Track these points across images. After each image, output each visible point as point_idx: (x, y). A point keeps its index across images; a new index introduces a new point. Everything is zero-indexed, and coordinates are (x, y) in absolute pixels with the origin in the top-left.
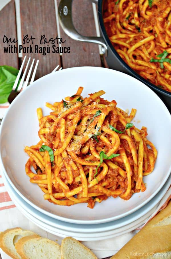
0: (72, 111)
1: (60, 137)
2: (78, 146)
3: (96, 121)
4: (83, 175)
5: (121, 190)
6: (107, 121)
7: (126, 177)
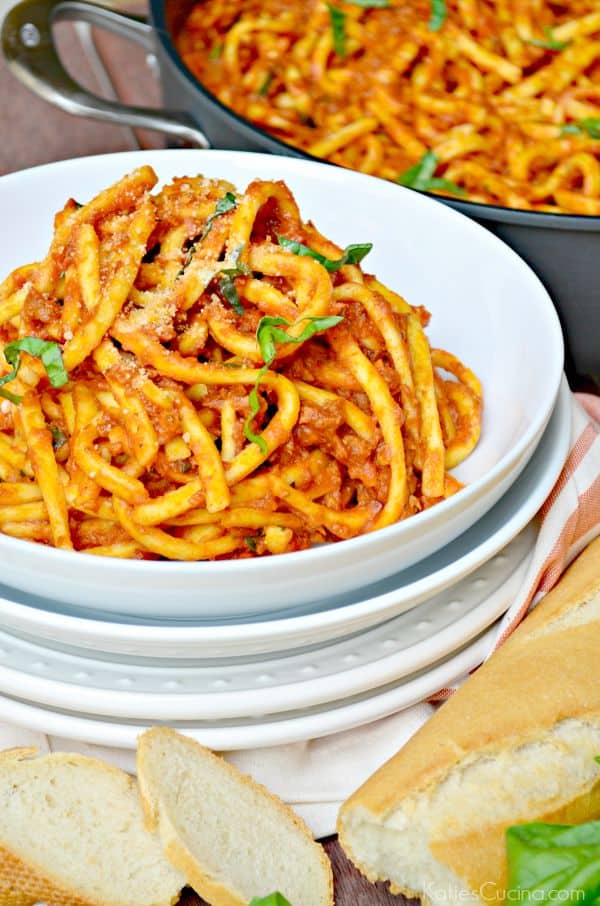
0: (119, 196)
1: (81, 296)
2: (163, 310)
3: (223, 230)
4: (195, 430)
5: (363, 508)
6: (265, 238)
7: (377, 438)
